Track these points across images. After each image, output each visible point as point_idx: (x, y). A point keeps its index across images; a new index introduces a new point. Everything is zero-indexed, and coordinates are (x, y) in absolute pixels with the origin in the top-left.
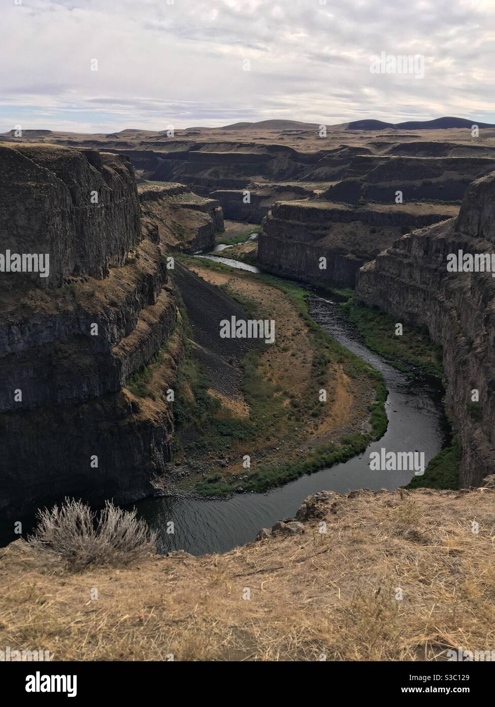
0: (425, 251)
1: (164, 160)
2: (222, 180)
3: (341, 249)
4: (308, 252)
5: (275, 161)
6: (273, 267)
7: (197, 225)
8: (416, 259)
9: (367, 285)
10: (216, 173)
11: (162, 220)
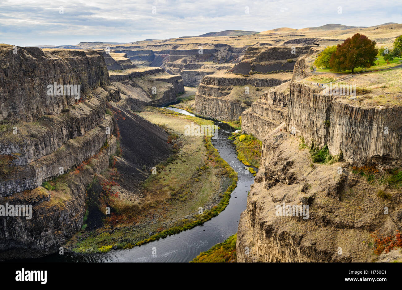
0: (274, 100)
1: (158, 55)
2: (189, 65)
3: (238, 101)
4: (220, 103)
5: (219, 53)
6: (202, 113)
7: (163, 90)
8: (270, 105)
9: (246, 122)
10: (185, 61)
11: (142, 88)
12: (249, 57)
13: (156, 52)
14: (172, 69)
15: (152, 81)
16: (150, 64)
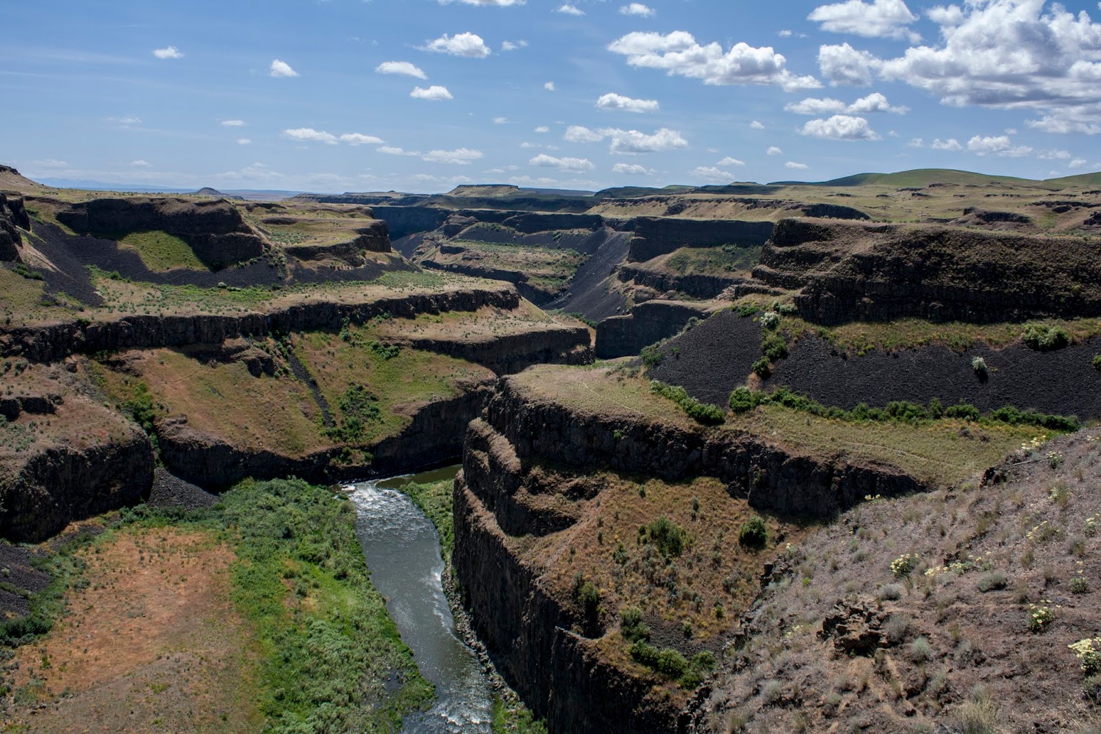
2: (690, 277)
10: (680, 262)
11: (313, 384)
12: (772, 280)
13: (615, 224)
14: (629, 289)
15: (392, 347)
16: (582, 265)
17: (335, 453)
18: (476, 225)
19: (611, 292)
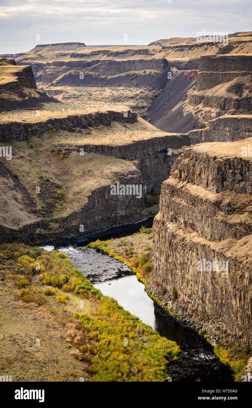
1: (181, 71)
2: (247, 98)
10: (238, 88)
11: (16, 177)
14: (199, 111)
15: (63, 152)
16: (156, 96)
17: (38, 225)
18: (69, 72)
19: (185, 115)
